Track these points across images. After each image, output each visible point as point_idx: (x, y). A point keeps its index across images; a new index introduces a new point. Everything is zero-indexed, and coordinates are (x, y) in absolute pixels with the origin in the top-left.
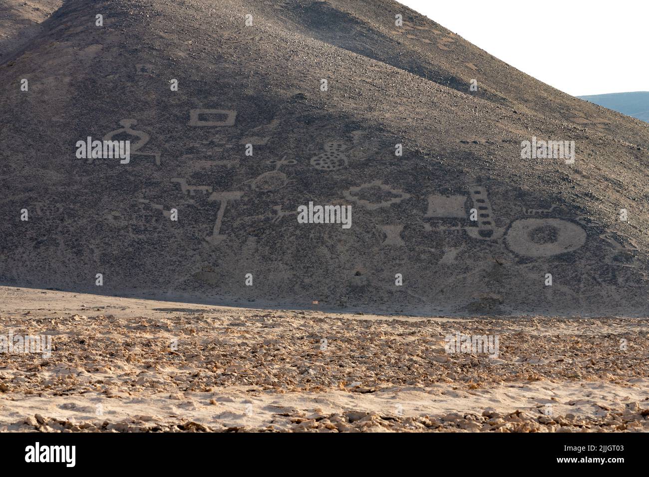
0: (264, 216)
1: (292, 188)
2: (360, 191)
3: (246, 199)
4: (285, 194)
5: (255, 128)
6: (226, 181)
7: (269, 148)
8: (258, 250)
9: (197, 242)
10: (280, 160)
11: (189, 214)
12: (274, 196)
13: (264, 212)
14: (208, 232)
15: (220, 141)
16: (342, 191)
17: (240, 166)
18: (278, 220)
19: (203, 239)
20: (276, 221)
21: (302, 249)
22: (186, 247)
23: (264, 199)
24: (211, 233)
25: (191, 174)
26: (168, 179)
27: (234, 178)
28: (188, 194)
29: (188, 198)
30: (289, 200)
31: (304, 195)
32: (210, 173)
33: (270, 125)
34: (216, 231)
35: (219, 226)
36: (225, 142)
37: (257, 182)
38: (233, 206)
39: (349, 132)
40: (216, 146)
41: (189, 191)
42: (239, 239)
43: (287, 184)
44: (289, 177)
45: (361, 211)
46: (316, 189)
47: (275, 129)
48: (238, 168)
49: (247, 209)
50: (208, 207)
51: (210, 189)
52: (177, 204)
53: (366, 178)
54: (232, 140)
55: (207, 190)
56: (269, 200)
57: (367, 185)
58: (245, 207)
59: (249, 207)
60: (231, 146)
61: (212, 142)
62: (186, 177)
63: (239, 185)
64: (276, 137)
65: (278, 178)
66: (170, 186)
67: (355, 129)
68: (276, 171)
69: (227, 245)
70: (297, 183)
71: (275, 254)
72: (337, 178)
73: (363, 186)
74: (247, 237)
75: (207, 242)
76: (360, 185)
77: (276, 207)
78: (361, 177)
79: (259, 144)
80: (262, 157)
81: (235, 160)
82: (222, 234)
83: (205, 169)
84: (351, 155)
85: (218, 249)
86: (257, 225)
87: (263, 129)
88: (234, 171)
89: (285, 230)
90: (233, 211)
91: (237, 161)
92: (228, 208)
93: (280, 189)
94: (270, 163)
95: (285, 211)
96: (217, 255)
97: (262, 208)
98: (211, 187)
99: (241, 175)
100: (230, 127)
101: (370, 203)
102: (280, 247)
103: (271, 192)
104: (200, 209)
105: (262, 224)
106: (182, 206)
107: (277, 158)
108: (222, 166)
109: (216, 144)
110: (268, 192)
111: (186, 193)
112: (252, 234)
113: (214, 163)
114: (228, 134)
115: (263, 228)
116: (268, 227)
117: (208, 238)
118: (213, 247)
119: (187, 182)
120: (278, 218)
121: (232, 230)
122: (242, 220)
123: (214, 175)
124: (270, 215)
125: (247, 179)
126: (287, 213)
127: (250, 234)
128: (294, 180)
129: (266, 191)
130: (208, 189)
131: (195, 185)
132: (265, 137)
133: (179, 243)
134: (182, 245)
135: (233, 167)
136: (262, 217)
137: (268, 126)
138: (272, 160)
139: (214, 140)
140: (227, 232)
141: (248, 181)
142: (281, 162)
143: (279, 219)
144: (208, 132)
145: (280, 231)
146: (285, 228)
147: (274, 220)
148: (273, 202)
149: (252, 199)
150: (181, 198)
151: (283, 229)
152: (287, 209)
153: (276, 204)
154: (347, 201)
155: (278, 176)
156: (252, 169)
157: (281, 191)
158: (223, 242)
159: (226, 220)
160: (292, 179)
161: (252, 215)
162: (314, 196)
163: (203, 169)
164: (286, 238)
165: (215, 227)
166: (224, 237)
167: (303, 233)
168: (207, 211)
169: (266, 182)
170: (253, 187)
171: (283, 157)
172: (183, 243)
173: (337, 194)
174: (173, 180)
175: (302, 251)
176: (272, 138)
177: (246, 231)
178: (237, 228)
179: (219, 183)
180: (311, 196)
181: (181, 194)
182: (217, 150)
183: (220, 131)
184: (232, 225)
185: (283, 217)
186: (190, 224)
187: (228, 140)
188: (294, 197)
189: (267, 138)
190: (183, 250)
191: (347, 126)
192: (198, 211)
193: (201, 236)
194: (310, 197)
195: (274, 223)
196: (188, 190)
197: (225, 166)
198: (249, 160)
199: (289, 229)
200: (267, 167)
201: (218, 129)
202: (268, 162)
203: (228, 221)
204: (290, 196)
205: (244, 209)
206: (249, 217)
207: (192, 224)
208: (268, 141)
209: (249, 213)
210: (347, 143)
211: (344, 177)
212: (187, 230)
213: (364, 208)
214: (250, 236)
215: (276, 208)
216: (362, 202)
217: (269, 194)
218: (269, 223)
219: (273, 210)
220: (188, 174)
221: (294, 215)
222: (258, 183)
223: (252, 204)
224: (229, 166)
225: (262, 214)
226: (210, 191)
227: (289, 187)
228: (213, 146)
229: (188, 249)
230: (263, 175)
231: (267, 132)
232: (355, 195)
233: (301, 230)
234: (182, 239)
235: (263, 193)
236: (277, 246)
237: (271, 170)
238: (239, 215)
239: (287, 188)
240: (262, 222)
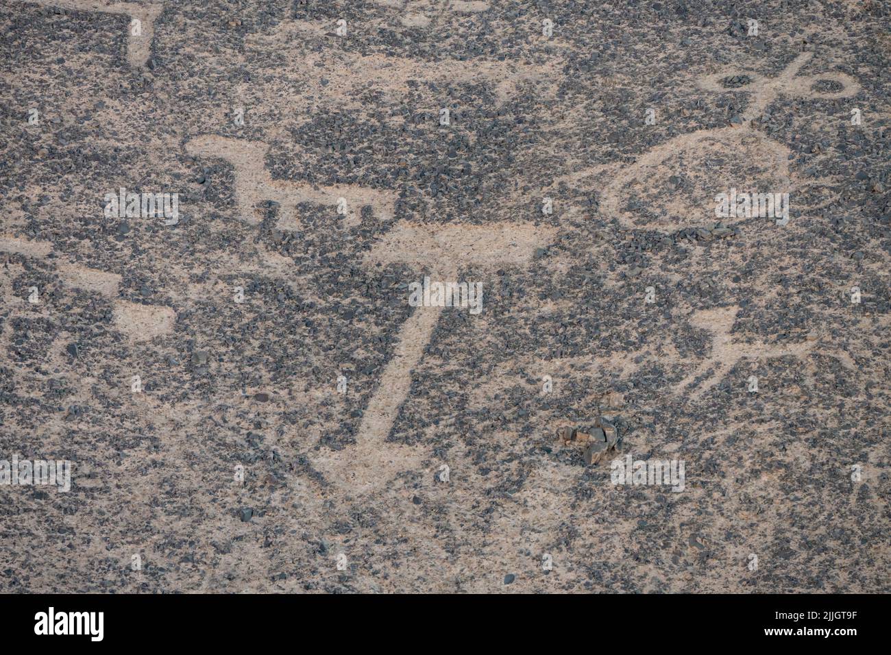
0: (637, 361)
1: (805, 225)
3: (561, 265)
4: (766, 251)
6: (475, 169)
8: (573, 534)
9: (262, 474)
10: (773, 71)
11: (249, 329)
12: (706, 259)
13: (643, 338)
14: (334, 425)
17: (562, 94)
18: (706, 385)
19: (302, 461)
20: (692, 386)
21: (807, 545)
22: (203, 500)
23: (655, 271)
24: (344, 436)
25: (301, 121)
26: (175, 142)
27: (520, 155)
28: (263, 225)
29: (261, 246)
30: (782, 281)
31: (866, 264)
32: (399, 120)
34: (375, 423)
35: (399, 399)
37: (634, 182)
41: (269, 210)
42: (485, 471)
44: (803, 161)
49: (556, 317)
50: (356, 295)
51: (383, 202)
52: (198, 271)
55: (366, 211)
56: (677, 278)
58: (549, 307)
59: (566, 305)
62: (272, 133)
63: (534, 193)
65: (746, 164)
66: (178, 176)
68: (743, 129)
69: (416, 500)
70: (837, 197)
71: (659, 562)
74: (531, 465)
75: (317, 476)
77: (706, 314)
80: (682, 54)
81: (540, 62)
82: (406, 440)
83: (375, 97)
85: (367, 517)
86: (596, 403)
88: (529, 117)
89: (731, 440)
90: (481, 324)
91: (553, 67)
94: (718, 88)
95: (750, 341)
96: (358, 551)
97: (637, 315)
98: (390, 196)
99: (557, 141)
102: (691, 523)
103: (695, 235)
104: (311, 306)
105: (617, 398)
106: (221, 285)
107: (762, 62)
108: (469, 88)
110: (682, 234)
111: (256, 219)
112: (556, 447)
113: (431, 73)
115: (617, 422)
116: (646, 420)
117: (325, 461)
118: (342, 507)
119: (270, 161)
120: (710, 374)
121: (460, 423)
122: (522, 372)
123: (421, 133)
124: (671, 356)
125: (586, 164)
126: (760, 350)
127: (549, 451)
128: (827, 181)
129: (672, 228)
130: (375, 204)
131: (310, 178)
133: (166, 473)
134: (183, 485)
135: (526, 98)
136: (625, 364)
138: (731, 72)
140: (430, 431)
141: (586, 173)
142: (777, 83)
143: (714, 381)
145: (706, 445)
146: (731, 430)
147: (684, 383)
148: (696, 290)
149: (591, 266)
150: (227, 240)
151: (721, 433)
152: (764, 329)
153: (711, 297)
155: (747, 155)
156: (623, 113)
157: (749, 236)
158: (400, 483)
159: (438, 372)
160: (814, 174)
161: (576, 351)
163: (365, 100)
164: (728, 482)
165: (372, 402)
166: (410, 457)
167: (823, 457)
168: (349, 315)
170: (610, 204)
171: (795, 56)
172: (190, 478)
174: (194, 147)
175: (804, 555)
177: (529, 429)
178: (484, 414)
179: (434, 177)
181: (226, 220)
184: (464, 399)
185: (733, 371)
186: (244, 380)
188: (809, 268)
190: (182, 512)
192: (299, 317)
193: (293, 444)
195: (685, 398)
196: (270, 203)
197: (483, 90)
198: (613, 65)
199: (752, 434)
200: (698, 105)
202: (710, 82)
203: (449, 374)
204: (787, 260)
205: (542, 318)
206: (558, 362)
207: (256, 382)
212: (222, 408)
214: (545, 459)
215: (703, 319)
217: (683, 244)
218: (656, 396)
219: (687, 328)
220: (285, 122)
221: (792, 361)
222: (637, 187)
223: (588, 297)
224: (505, 91)
225: (628, 346)
226: (383, 215)
229: (211, 510)
230: (671, 148)
233: (814, 443)
234: (189, 456)
235: (655, 241)
236: (675, 522)
237: (719, 124)
238: (510, 346)
240: (619, 389)
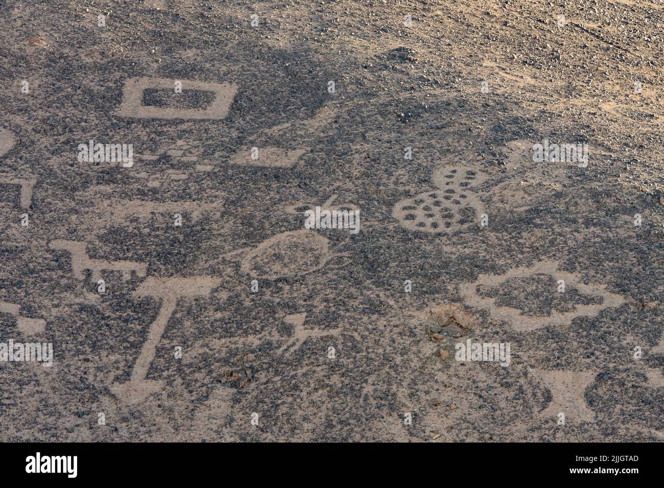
0: (260, 339)
1: (336, 274)
2: (502, 285)
3: (224, 295)
4: (318, 287)
5: (275, 128)
6: (183, 252)
7: (299, 175)
8: (232, 420)
9: (88, 395)
10: (320, 203)
11: (80, 328)
12: (291, 291)
13: (262, 328)
14: (120, 372)
15: (184, 155)
16: (457, 284)
17: (222, 216)
18: (292, 350)
19: (106, 389)
20: (286, 350)
21: (341, 422)
22: (60, 408)
23: (267, 297)
24: (126, 376)
25: (102, 232)
26: (44, 243)
27: (204, 245)
28: (86, 280)
29: (85, 290)
30: (326, 301)
31: (365, 292)
32: (147, 230)
33: (311, 121)
34: (140, 370)
35: (150, 359)
36: (195, 159)
37: (257, 256)
38: (188, 313)
39: (499, 142)
40: (172, 166)
41: (88, 273)
42: (191, 392)
43: (327, 263)
44: (335, 245)
45: (497, 333)
46: (394, 278)
47: (323, 132)
48: (217, 222)
49: (222, 320)
50: (129, 312)
51: (140, 268)
52: (56, 302)
53: (522, 253)
54: (213, 153)
55: (133, 273)
56: (278, 300)
57: (522, 272)
58: (219, 315)
59: (227, 314)
60: (208, 168)
61: (165, 158)
62: (89, 238)
63: (211, 262)
64: (322, 150)
65: (308, 247)
66: (45, 259)
67: (516, 135)
68: (307, 230)
69: (159, 406)
70: (351, 261)
71: (272, 432)
72: (451, 253)
73: (512, 273)
74: (212, 388)
75: (113, 396)
76: (504, 272)
77: (292, 316)
78: (509, 251)
79: (278, 164)
80: (278, 197)
81: (212, 202)
82: (154, 378)
83: (136, 220)
84: (495, 199)
85: (137, 414)
86: (242, 359)
87: (292, 130)
88: (207, 228)
89: (305, 375)
90: (187, 324)
91: (218, 204)
92: (178, 315)
93: (310, 274)
94: (295, 212)
95: (312, 329)
96: (133, 430)
97: (260, 318)
98: (144, 266)
99: (220, 238)
100: (214, 122)
101: (522, 314)
102: (287, 413)
103: (285, 280)
104: (109, 317)
105: (251, 356)
106: (67, 308)
107: (314, 200)
109: (175, 162)
110: (279, 280)
111: (82, 277)
112: (223, 380)
113: (162, 208)
114: (207, 139)
115: (251, 367)
116: (265, 366)
117: (117, 389)
118: (125, 410)
119: (88, 251)
120: (294, 344)
121: (179, 370)
122: (207, 345)
123: (157, 236)
124: (276, 337)
125: (234, 249)
126: (317, 333)
127: (220, 382)
128: (346, 254)
129: (275, 277)
130: (137, 269)
131: (107, 258)
132: (295, 149)
133: (43, 396)
134: (51, 402)
135: (206, 219)
136: (254, 341)
137: (306, 122)
138: (300, 204)
139: (169, 153)
140: (165, 374)
141: (235, 252)
143: (296, 348)
144: (160, 134)
145: (293, 377)
146: (304, 370)
147: (282, 349)
148: (286, 305)
149: (237, 296)
150: (69, 288)
151: (300, 372)
152: (319, 323)
153: (292, 308)
154: (467, 307)
155: (309, 243)
156: (251, 225)
157: (310, 280)
158: (152, 398)
159: (168, 346)
160: (340, 251)
161: (232, 335)
162: (388, 293)
163: (131, 221)
164: (304, 394)
165: (138, 361)
166: (156, 386)
167: (347, 382)
168: (126, 321)
169: (278, 257)
170: (246, 267)
171: (330, 196)
172: (54, 398)
173: (446, 291)
174: (54, 245)
175: (339, 427)
176: (312, 151)
177: (211, 372)
178: (190, 366)
179: (164, 257)
180: (381, 294)
181: (68, 278)
182: (174, 177)
183: (190, 132)
184: (180, 359)
185: (305, 343)
186: (78, 352)
187: (205, 155)
188: (339, 294)
189: (300, 152)
190: (51, 414)
191: (498, 128)
192: (103, 322)
193: (102, 381)
194: (378, 296)
195: (282, 356)
196: (88, 270)
198: (246, 202)
199: (314, 372)
200: (286, 220)
201: (184, 127)
202: (291, 210)
203: (173, 347)
204: (328, 291)
205: (216, 320)
206: (223, 340)
207: (84, 353)
208: (301, 158)
209: (226, 331)
210: (489, 169)
211: (467, 251)
212: (68, 366)
213: (506, 327)
214: (219, 385)
215: (290, 319)
216: (505, 312)
218: (269, 355)
219: (283, 323)
220: (94, 232)
221: (332, 337)
222: (258, 259)
223: (237, 310)
224: (196, 216)
225: (256, 332)
226: (141, 274)
227: (332, 269)
228: (164, 167)
229: (64, 413)
230: (273, 240)
231: (301, 136)
232: (489, 295)
233: (343, 375)
234: (53, 388)
235: (267, 284)
236: (279, 413)
237: (295, 229)
238: (201, 334)
239: (324, 273)
240: (252, 352)
